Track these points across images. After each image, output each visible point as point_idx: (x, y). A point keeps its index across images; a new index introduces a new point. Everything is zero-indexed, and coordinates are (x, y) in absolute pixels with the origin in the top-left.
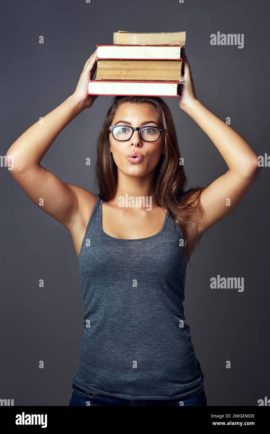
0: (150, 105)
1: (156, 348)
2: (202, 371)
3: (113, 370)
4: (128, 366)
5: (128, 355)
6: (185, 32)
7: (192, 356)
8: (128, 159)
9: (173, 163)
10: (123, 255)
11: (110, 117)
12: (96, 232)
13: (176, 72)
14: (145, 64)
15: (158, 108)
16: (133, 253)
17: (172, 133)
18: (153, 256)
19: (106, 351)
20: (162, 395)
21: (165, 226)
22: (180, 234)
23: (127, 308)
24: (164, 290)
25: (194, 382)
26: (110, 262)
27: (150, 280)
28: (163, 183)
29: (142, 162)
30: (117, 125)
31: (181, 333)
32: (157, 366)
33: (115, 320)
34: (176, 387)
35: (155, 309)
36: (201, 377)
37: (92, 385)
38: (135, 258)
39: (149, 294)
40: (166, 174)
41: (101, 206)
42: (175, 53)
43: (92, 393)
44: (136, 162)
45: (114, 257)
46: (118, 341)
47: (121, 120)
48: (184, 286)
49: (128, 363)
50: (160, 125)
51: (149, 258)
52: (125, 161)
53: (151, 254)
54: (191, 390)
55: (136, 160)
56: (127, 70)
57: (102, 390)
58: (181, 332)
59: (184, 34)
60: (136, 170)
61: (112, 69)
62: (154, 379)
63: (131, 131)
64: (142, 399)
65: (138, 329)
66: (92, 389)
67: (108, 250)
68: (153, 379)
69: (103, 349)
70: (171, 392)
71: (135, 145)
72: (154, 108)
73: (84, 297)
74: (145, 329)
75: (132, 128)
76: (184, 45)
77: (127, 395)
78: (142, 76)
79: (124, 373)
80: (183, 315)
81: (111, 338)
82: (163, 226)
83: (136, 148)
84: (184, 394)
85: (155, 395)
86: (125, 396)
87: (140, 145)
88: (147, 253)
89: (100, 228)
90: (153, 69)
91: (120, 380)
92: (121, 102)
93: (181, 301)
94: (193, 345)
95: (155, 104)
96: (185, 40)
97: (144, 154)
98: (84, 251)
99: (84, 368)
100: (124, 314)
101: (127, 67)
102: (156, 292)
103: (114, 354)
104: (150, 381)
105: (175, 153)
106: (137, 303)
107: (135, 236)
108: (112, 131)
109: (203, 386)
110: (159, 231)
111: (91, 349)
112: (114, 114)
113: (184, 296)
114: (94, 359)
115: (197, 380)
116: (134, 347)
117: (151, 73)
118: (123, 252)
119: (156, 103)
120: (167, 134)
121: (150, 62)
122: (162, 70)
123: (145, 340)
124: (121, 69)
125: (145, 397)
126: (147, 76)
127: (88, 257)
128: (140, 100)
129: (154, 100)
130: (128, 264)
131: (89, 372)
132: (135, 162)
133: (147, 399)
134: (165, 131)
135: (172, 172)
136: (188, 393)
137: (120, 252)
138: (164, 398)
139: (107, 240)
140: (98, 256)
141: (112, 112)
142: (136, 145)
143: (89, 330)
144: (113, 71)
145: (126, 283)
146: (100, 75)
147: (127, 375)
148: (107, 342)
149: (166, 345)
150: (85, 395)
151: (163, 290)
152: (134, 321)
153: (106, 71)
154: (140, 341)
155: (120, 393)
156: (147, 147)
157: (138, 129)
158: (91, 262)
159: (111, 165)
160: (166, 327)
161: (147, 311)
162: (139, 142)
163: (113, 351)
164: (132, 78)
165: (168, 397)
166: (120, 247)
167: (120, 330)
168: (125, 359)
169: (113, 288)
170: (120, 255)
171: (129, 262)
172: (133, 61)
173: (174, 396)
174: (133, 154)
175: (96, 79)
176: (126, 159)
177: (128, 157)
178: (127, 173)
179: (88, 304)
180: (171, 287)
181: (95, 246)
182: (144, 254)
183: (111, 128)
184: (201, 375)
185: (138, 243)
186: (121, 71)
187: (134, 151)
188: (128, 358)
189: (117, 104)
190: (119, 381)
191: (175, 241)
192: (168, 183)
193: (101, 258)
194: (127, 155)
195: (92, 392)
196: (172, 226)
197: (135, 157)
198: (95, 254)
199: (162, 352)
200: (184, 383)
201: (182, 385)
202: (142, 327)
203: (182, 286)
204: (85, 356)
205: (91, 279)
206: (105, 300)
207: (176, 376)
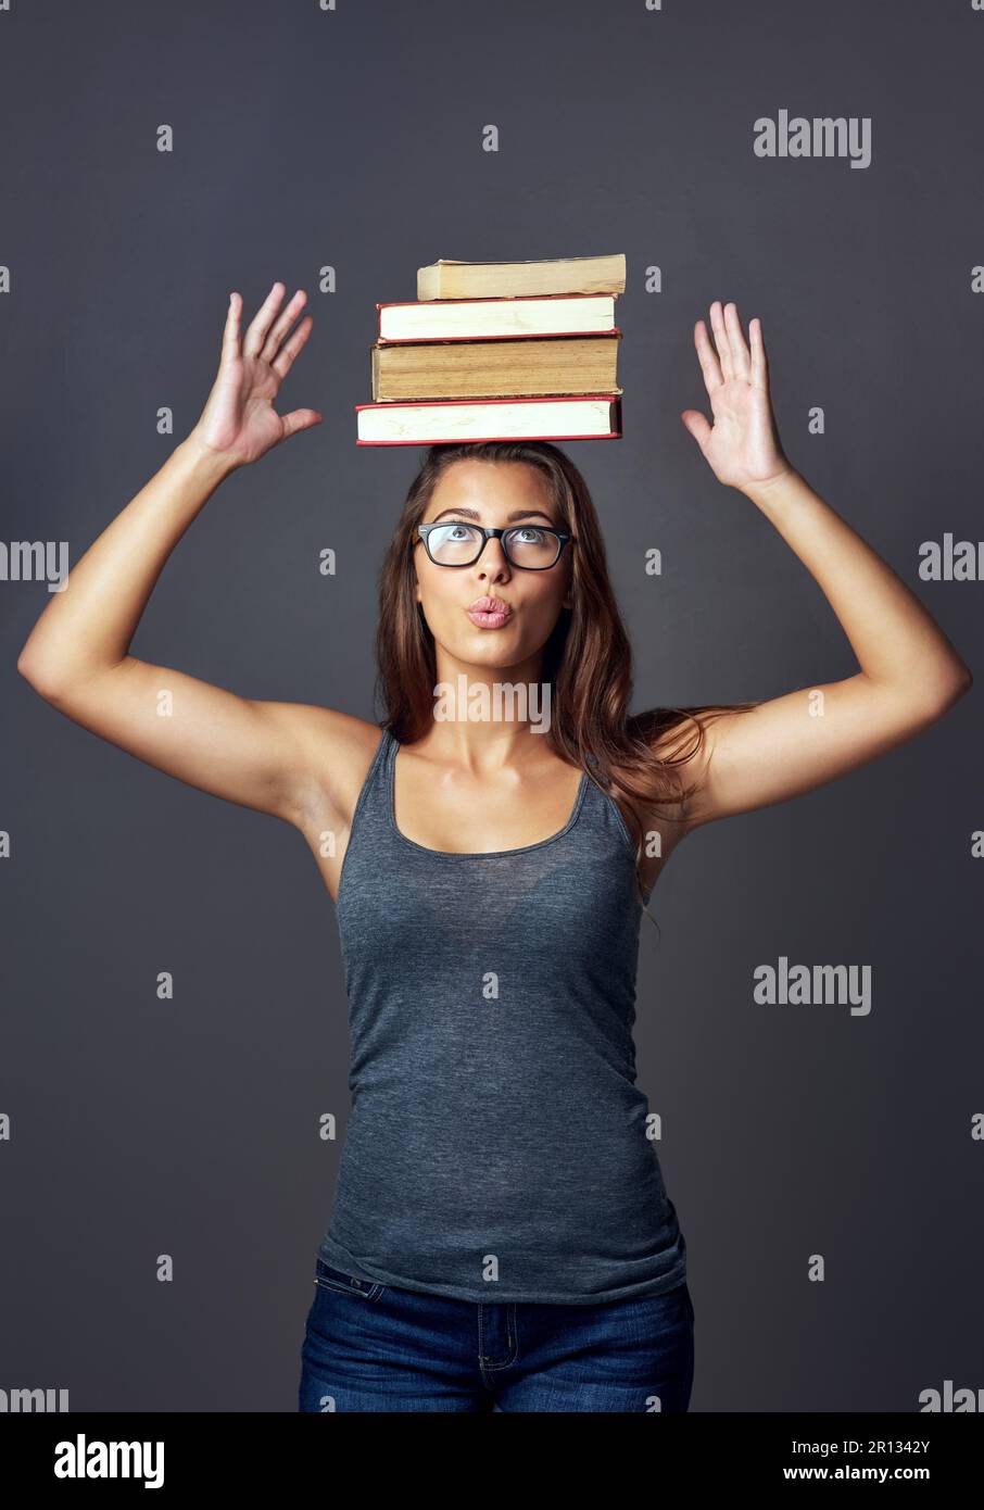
0: (532, 468)
1: (549, 1158)
2: (682, 1230)
3: (427, 1218)
4: (469, 1209)
5: (471, 1176)
6: (623, 255)
7: (651, 1182)
8: (469, 618)
9: (598, 633)
10: (458, 899)
11: (419, 501)
12: (378, 837)
13: (602, 370)
14: (514, 352)
15: (556, 476)
16: (486, 893)
17: (594, 548)
18: (542, 900)
19: (407, 1165)
20: (566, 1290)
21: (579, 813)
22: (620, 837)
23: (471, 1047)
24: (576, 994)
25: (656, 1256)
26: (422, 918)
27: (537, 968)
28: (576, 691)
29: (509, 626)
30: (439, 521)
31: (620, 1116)
32: (550, 1208)
33: (438, 1079)
34: (603, 1268)
35: (550, 1048)
36: (677, 1244)
37: (369, 1259)
38: (491, 906)
39: (533, 1006)
40: (582, 665)
41: (393, 760)
42: (599, 315)
43: (367, 1283)
44: (493, 626)
45: (431, 906)
46: (443, 1137)
47: (450, 508)
48: (635, 979)
49: (470, 1199)
50: (559, 524)
51: (532, 906)
52: (462, 623)
53: (538, 896)
54: (647, 1280)
55: (493, 619)
56: (466, 370)
57: (396, 1273)
58: (623, 1114)
59: (621, 258)
60: (490, 646)
61: (421, 370)
62: (540, 1244)
63: (479, 538)
64: (506, 1301)
65: (499, 1104)
66: (370, 1269)
67: (413, 884)
68: (537, 1244)
69: (402, 1160)
70: (589, 1281)
71: (491, 579)
72: (543, 476)
73: (353, 1018)
74: (520, 1104)
75: (481, 530)
76: (623, 291)
77: (466, 1289)
78: (508, 384)
79: (459, 1227)
80: (634, 1066)
81: (422, 1129)
82: (572, 816)
83: (492, 587)
84: (628, 1289)
85: (544, 1289)
86: (460, 1290)
87: (505, 580)
88: (526, 893)
89: (388, 825)
90: (538, 365)
91: (445, 1247)
92: (450, 458)
93: (626, 1024)
94: (655, 1154)
95: (546, 466)
96: (624, 277)
97: (515, 606)
98: (348, 890)
99: (349, 1213)
100: (460, 1062)
101: (464, 361)
102: (552, 1001)
103: (431, 1175)
104: (530, 1249)
105: (603, 602)
106: (497, 1031)
107: (491, 842)
108: (425, 540)
109: (683, 1269)
110: (560, 829)
111: (369, 1159)
112: (430, 493)
113: (634, 1013)
114: (377, 1185)
115: (664, 1252)
116: (487, 1155)
117: (532, 375)
118: (456, 890)
119: (550, 463)
120: (578, 552)
121: (530, 343)
122: (564, 366)
123: (520, 1134)
124: (447, 370)
125: (515, 1296)
126: (521, 384)
127: (358, 907)
128: (504, 454)
129: (543, 454)
130: (473, 923)
131: (362, 1225)
132: (489, 626)
133: (522, 1301)
134: (574, 540)
135: (600, 657)
136: (638, 1286)
137: (448, 891)
138: (568, 1298)
139: (411, 857)
140: (385, 903)
141: (422, 488)
142: (495, 578)
143: (364, 1107)
144: (424, 376)
145: (466, 975)
146: (389, 387)
147: (466, 1233)
148: (411, 1139)
149: (577, 1149)
150: (348, 1288)
151: (574, 993)
152: (490, 1081)
153: (406, 376)
154: (505, 1137)
155: (447, 1282)
156: (524, 586)
157: (498, 533)
158: (366, 922)
159: (417, 637)
160: (578, 1099)
161: (528, 1054)
162: (501, 571)
163: (428, 1164)
164: (480, 392)
165: (580, 1296)
166: (447, 876)
167: (448, 1106)
168: (460, 1188)
169: (433, 990)
170: (448, 899)
171: (474, 918)
172: (479, 346)
173: (598, 1292)
174: (484, 602)
175: (379, 400)
176: (465, 618)
177: (470, 611)
178: (465, 658)
179: (362, 1036)
180: (597, 985)
181: (375, 876)
182: (518, 894)
183: (422, 530)
184: (676, 1239)
185: (500, 864)
186: (448, 375)
187: (487, 595)
188: (468, 1186)
189: (438, 465)
190: (442, 1249)
191: (605, 856)
192: (591, 689)
193: (395, 910)
194: (467, 606)
195: (368, 1280)
196: (597, 813)
197: (489, 612)
198: (378, 900)
199: (566, 1170)
200: (626, 1257)
201: (621, 1264)
202: (512, 1098)
203: (629, 982)
204: (352, 1179)
205: (371, 968)
206: (412, 1023)
207: (605, 1238)
